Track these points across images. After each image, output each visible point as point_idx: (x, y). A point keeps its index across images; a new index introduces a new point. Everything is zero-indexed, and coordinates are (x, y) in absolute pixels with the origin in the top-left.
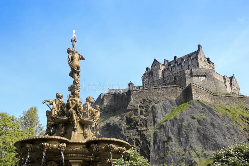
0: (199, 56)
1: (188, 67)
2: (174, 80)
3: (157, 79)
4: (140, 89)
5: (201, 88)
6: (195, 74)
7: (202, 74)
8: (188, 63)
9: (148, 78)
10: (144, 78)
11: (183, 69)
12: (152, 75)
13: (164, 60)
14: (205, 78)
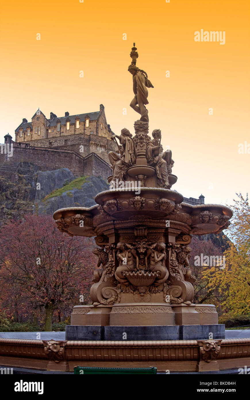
0: (100, 120)
1: (83, 131)
2: (65, 144)
3: (39, 138)
4: (22, 147)
5: (104, 162)
6: (93, 142)
7: (102, 144)
8: (84, 125)
9: (24, 134)
10: (19, 133)
11: (76, 132)
12: (31, 130)
13: (51, 113)
14: (105, 150)
